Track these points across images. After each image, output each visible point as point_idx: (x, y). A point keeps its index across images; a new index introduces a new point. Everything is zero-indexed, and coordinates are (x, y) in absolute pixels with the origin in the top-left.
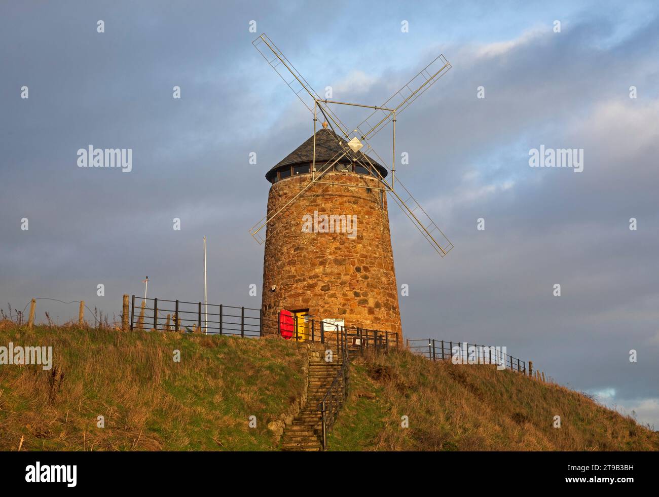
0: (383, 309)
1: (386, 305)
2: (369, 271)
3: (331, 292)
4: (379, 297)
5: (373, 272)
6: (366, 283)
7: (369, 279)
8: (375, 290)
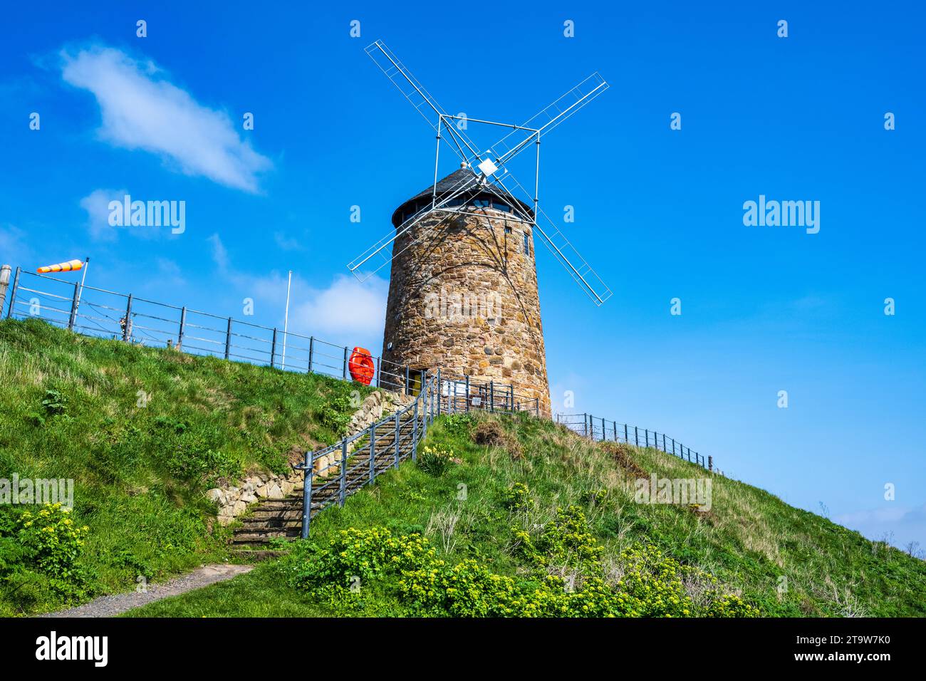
0: (523, 371)
1: (528, 367)
2: (506, 324)
3: (455, 348)
4: (518, 356)
5: (511, 326)
6: (501, 338)
7: (506, 334)
8: (513, 347)
